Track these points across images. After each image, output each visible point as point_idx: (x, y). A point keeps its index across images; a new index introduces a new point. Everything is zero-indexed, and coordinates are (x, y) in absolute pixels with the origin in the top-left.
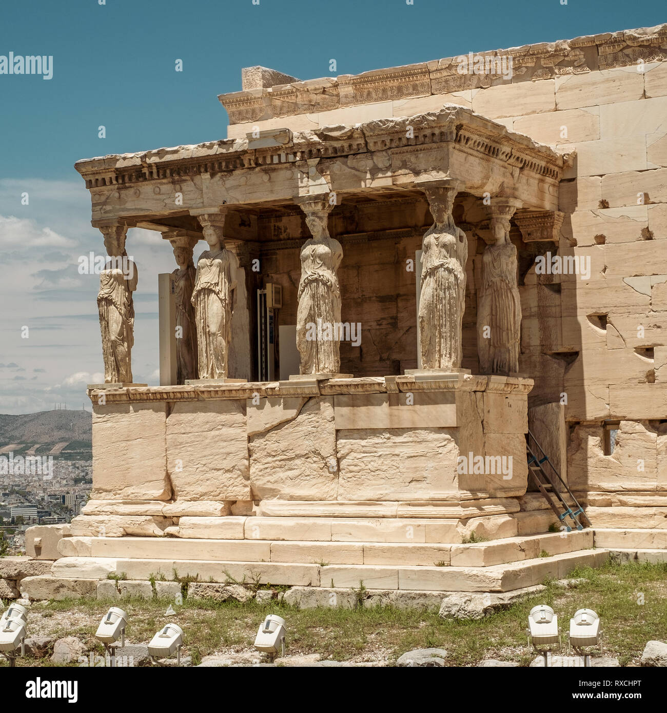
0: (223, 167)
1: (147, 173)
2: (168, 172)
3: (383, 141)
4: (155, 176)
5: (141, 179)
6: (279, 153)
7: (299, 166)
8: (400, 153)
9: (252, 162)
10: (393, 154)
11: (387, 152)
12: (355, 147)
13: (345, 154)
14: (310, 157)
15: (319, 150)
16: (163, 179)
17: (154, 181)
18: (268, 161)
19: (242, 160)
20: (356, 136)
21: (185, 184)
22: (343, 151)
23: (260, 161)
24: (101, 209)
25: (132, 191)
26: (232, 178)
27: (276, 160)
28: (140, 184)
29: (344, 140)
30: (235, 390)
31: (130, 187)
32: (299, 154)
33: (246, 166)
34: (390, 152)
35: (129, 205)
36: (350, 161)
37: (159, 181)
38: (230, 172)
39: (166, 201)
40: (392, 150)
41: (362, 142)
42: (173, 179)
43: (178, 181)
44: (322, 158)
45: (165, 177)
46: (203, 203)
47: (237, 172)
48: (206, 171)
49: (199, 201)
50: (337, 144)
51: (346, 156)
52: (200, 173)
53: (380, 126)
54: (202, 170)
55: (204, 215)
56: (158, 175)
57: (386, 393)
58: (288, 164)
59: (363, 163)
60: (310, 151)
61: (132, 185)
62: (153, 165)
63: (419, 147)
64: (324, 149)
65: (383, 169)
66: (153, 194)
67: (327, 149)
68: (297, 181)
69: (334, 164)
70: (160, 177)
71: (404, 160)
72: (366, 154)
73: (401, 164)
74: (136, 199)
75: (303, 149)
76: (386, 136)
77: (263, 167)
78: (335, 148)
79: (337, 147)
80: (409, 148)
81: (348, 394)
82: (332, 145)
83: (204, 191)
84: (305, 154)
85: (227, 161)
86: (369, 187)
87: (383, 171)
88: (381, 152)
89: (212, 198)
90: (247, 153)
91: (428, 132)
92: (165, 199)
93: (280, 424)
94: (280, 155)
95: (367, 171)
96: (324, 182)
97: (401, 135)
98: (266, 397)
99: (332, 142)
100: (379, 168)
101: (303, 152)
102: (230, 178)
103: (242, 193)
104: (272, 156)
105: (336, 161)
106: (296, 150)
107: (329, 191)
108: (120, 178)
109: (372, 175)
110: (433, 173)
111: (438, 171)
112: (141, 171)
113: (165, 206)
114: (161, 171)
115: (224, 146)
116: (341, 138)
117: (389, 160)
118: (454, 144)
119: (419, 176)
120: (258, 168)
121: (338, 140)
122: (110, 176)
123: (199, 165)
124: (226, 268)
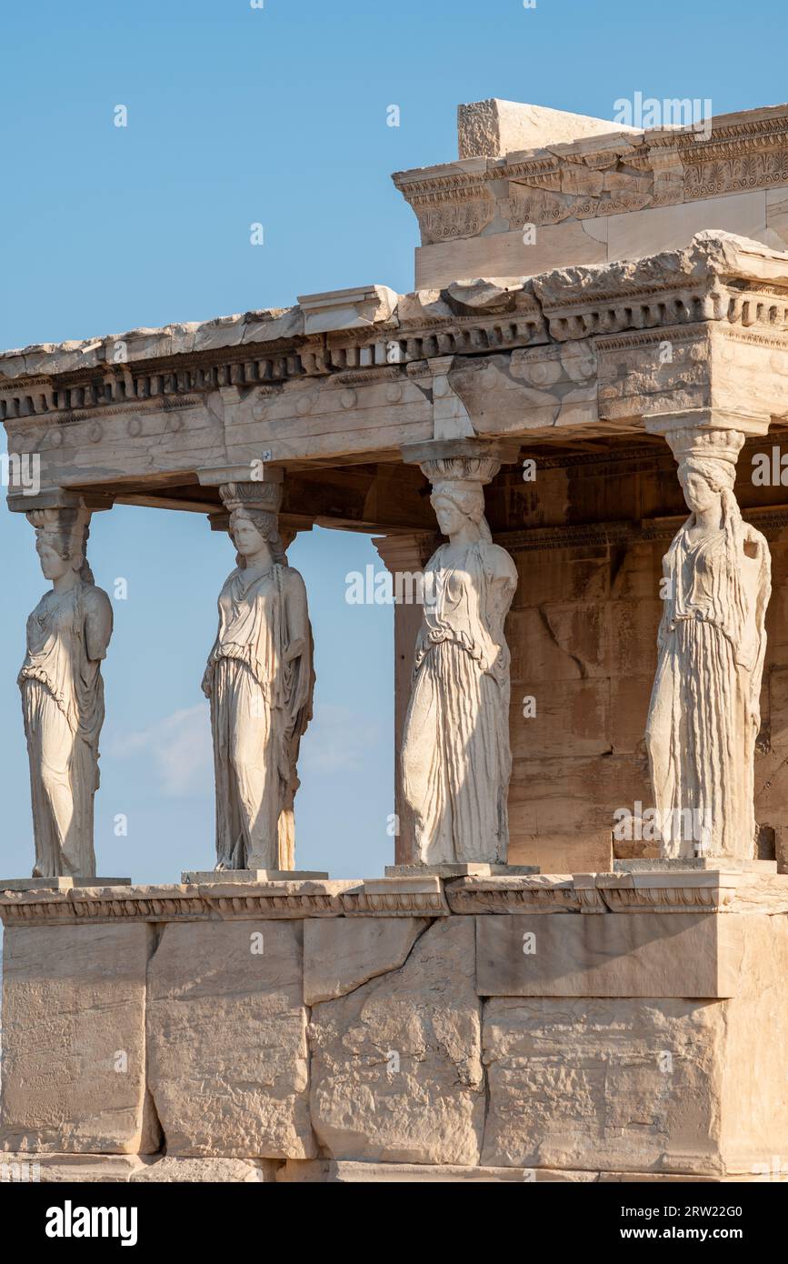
0: (262, 375)
1: (114, 386)
2: (155, 383)
3: (579, 318)
4: (129, 392)
5: (101, 400)
6: (370, 341)
7: (413, 373)
8: (614, 345)
9: (318, 362)
10: (600, 348)
11: (588, 344)
12: (522, 330)
13: (504, 346)
14: (437, 353)
15: (450, 336)
16: (145, 399)
17: (129, 405)
18: (351, 361)
19: (299, 357)
20: (522, 304)
21: (191, 411)
22: (500, 339)
23: (335, 361)
25: (84, 428)
26: (281, 398)
27: (365, 359)
28: (101, 410)
29: (499, 313)
30: (281, 897)
31: (83, 418)
32: (411, 346)
33: (309, 371)
34: (593, 341)
35: (81, 460)
36: (516, 364)
37: (139, 404)
38: (278, 383)
39: (154, 451)
40: (597, 339)
41: (535, 318)
42: (165, 400)
43: (176, 405)
44: (458, 356)
45: (149, 396)
46: (225, 456)
47: (292, 385)
48: (229, 383)
49: (218, 452)
50: (487, 324)
51: (508, 352)
52: (217, 387)
53: (567, 283)
54: (221, 380)
55: (227, 484)
56: (136, 392)
57: (577, 912)
58: (390, 369)
59: (540, 368)
60: (434, 338)
61: (86, 412)
62: (124, 366)
63: (651, 333)
64: (461, 335)
65: (581, 384)
66: (127, 436)
67: (467, 335)
68: (409, 407)
69: (481, 369)
70: (141, 394)
71: (622, 362)
72: (547, 347)
73: (616, 373)
74: (94, 445)
75: (419, 335)
76: (583, 305)
77: (341, 375)
78: (482, 332)
79: (487, 330)
80: (632, 334)
81: (505, 912)
82: (477, 325)
83: (228, 429)
84: (424, 345)
85: (270, 358)
86: (553, 426)
87: (581, 388)
88: (577, 343)
89: (243, 446)
90: (309, 340)
91: (667, 298)
92: (151, 446)
93: (370, 979)
94: (373, 347)
95: (549, 387)
96: (463, 411)
97: (612, 305)
98: (343, 916)
99: (474, 319)
100: (571, 381)
101: (419, 341)
102: (277, 399)
103: (302, 435)
104: (358, 350)
105: (488, 362)
106: (405, 337)
107: (473, 435)
108: (61, 396)
109: (560, 396)
110: (681, 395)
111: (690, 389)
112: (102, 381)
113: (150, 463)
114: (141, 382)
115: (257, 326)
116: (493, 311)
117: (591, 364)
118: (728, 327)
119: (652, 401)
120: (333, 376)
121: (488, 314)
122: (41, 393)
123: (216, 369)
124: (277, 608)
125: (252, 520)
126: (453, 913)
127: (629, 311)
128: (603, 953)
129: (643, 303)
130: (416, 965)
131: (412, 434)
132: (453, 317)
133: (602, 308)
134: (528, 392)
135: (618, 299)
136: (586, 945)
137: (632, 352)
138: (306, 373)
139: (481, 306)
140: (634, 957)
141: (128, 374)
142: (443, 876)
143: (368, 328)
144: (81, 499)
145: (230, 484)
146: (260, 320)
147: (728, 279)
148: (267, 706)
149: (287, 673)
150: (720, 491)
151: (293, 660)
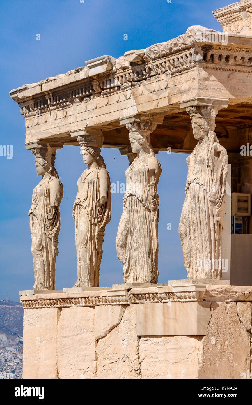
2: (58, 98)
3: (161, 64)
4: (52, 103)
5: (46, 106)
6: (110, 78)
7: (122, 89)
8: (172, 74)
9: (97, 87)
11: (165, 74)
13: (144, 77)
14: (126, 82)
15: (129, 74)
17: (53, 107)
18: (105, 86)
19: (93, 85)
21: (69, 109)
23: (101, 86)
24: (30, 133)
25: (43, 117)
27: (108, 85)
28: (46, 110)
29: (141, 64)
32: (120, 79)
35: (43, 129)
36: (148, 84)
37: (55, 107)
39: (60, 125)
40: (167, 72)
41: (150, 65)
43: (65, 107)
44: (132, 82)
46: (77, 126)
47: (92, 97)
48: (76, 97)
49: (76, 124)
50: (138, 68)
51: (145, 79)
52: (73, 100)
54: (74, 96)
57: (161, 302)
58: (116, 88)
59: (153, 85)
60: (125, 75)
61: (43, 110)
63: (181, 68)
65: (164, 90)
66: (54, 119)
67: (133, 73)
68: (121, 103)
69: (140, 86)
71: (174, 81)
72: (155, 76)
73: (172, 85)
74: (46, 123)
75: (121, 74)
76: (161, 59)
77: (104, 92)
79: (138, 71)
80: (176, 69)
82: (136, 69)
83: (78, 115)
84: (123, 78)
85: (85, 87)
86: (157, 108)
87: (164, 92)
88: (163, 74)
89: (81, 121)
90: (94, 79)
91: (183, 54)
92: (59, 123)
93: (112, 329)
94: (110, 80)
95: (156, 92)
96: (135, 104)
97: (169, 58)
98: (104, 305)
99: (136, 67)
100: (161, 89)
101: (122, 76)
102: (90, 102)
103: (96, 116)
104: (107, 81)
105: (141, 83)
106: (118, 75)
107: (137, 113)
108: (36, 104)
109: (159, 96)
110: (190, 93)
111: (192, 90)
112: (45, 98)
113: (59, 130)
114: (55, 98)
115: (78, 74)
116: (139, 63)
117: (166, 82)
118: (205, 64)
119: (182, 96)
120: (102, 92)
121: (138, 65)
122: (31, 104)
123: (73, 92)
124: (95, 185)
125: (87, 150)
126: (132, 303)
127: (174, 60)
128: (168, 318)
129: (177, 56)
130: (122, 323)
132: (130, 66)
133: (167, 59)
134: (151, 94)
135: (170, 56)
136: (164, 314)
137: (177, 76)
138: (95, 92)
139: (134, 61)
140: (176, 319)
141: (51, 94)
142: (126, 289)
143: (108, 73)
144: (48, 144)
145: (79, 137)
146: (79, 72)
147: (201, 45)
148: (89, 223)
149: (100, 210)
150: (206, 131)
151: (102, 205)
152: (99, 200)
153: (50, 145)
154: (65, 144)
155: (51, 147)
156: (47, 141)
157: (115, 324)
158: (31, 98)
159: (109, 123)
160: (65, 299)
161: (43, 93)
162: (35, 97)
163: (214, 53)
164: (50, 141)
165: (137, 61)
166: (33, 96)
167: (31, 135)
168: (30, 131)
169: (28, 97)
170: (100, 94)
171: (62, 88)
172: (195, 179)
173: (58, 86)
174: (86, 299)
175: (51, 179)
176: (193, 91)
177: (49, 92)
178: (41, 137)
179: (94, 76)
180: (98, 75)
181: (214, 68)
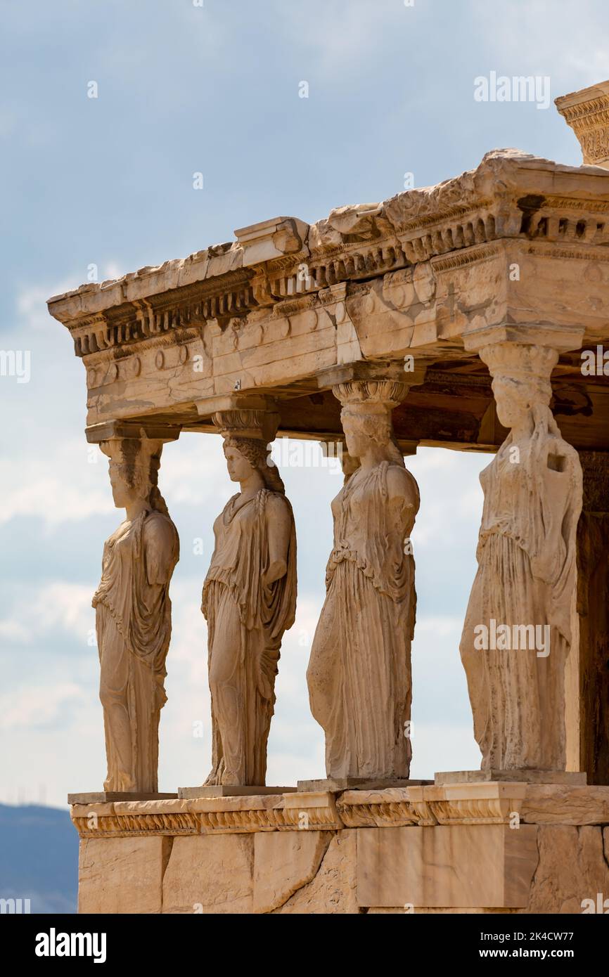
0: (230, 308)
1: (143, 323)
2: (166, 318)
3: (419, 241)
5: (137, 336)
6: (293, 271)
7: (324, 300)
8: (445, 266)
9: (264, 293)
10: (437, 268)
11: (430, 266)
12: (385, 256)
13: (378, 271)
14: (335, 282)
15: (342, 262)
17: (154, 340)
18: (282, 293)
19: (252, 288)
20: (382, 229)
21: (193, 345)
22: (374, 264)
23: (274, 291)
24: (97, 402)
25: (130, 363)
26: (247, 329)
27: (291, 289)
28: (138, 345)
29: (369, 239)
30: (237, 812)
31: (128, 353)
32: (318, 274)
33: (259, 301)
34: (432, 263)
35: (130, 393)
36: (387, 288)
37: (159, 339)
38: (242, 314)
39: (171, 383)
40: (435, 260)
41: (392, 242)
42: (177, 335)
43: (183, 339)
44: (349, 282)
45: (163, 331)
46: (213, 386)
47: (250, 317)
48: (212, 316)
49: (210, 382)
50: (363, 249)
51: (381, 277)
52: (204, 320)
53: (407, 207)
54: (206, 313)
56: (156, 327)
57: (415, 824)
58: (308, 297)
59: (400, 292)
60: (332, 265)
61: (129, 348)
63: (467, 252)
64: (348, 261)
65: (426, 305)
66: (156, 369)
67: (352, 261)
68: (323, 333)
69: (366, 294)
70: (159, 329)
71: (451, 282)
72: (404, 270)
73: (447, 293)
74: (136, 379)
75: (322, 263)
76: (420, 228)
77: (280, 304)
78: (361, 258)
79: (364, 256)
80: (454, 254)
81: (374, 825)
82: (357, 251)
83: (216, 360)
84: (326, 273)
85: (234, 291)
86: (409, 347)
87: (426, 308)
88: (423, 265)
89: (224, 376)
90: (255, 273)
91: (472, 217)
92: (169, 379)
93: (296, 891)
94: (295, 277)
95: (406, 309)
96: (355, 337)
97: (439, 226)
98: (277, 830)
99: (356, 245)
100: (420, 303)
101: (323, 268)
102: (244, 330)
103: (260, 363)
104: (286, 279)
105: (369, 287)
106: (314, 265)
107: (359, 358)
108: (112, 333)
109: (413, 318)
110: (488, 312)
111: (493, 306)
112: (135, 317)
113: (169, 395)
114: (158, 317)
115: (215, 260)
116: (364, 237)
117: (431, 284)
118: (525, 243)
119: (470, 320)
120: (275, 306)
121: (363, 240)
122: (101, 329)
123: (202, 303)
126: (345, 827)
127: (450, 231)
128: (433, 865)
129: (458, 223)
130: (321, 878)
131: (325, 360)
132: (342, 245)
133: (434, 229)
134: (394, 314)
135: (442, 221)
136: (423, 855)
137: (458, 271)
138: (258, 304)
139: (352, 232)
140: (452, 868)
141: (149, 308)
142: (332, 791)
143: (289, 258)
144: (142, 430)
145: (217, 414)
146: (216, 255)
147: (516, 196)
148: (243, 628)
149: (268, 596)
150: (528, 406)
151: (275, 582)
152: (266, 572)
153: (146, 431)
154: (183, 428)
155: (150, 437)
156: (141, 423)
157: (304, 879)
158: (100, 315)
159: (293, 380)
160: (181, 814)
161: (131, 304)
162: (111, 314)
163: (547, 215)
164: (146, 423)
165: (361, 231)
166: (105, 312)
167: (99, 408)
168: (97, 397)
169: (94, 314)
170: (269, 310)
171: (177, 295)
172: (500, 525)
173: (167, 289)
174: (234, 815)
175: (149, 518)
176: (497, 310)
177: (145, 302)
178: (123, 412)
179: (256, 266)
180: (266, 262)
181: (548, 254)
